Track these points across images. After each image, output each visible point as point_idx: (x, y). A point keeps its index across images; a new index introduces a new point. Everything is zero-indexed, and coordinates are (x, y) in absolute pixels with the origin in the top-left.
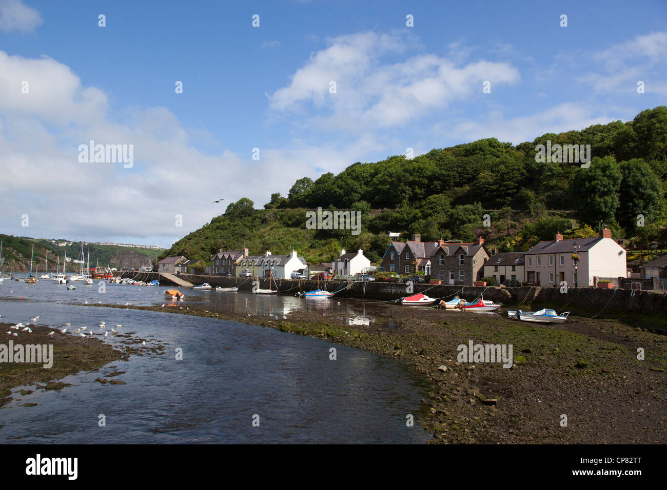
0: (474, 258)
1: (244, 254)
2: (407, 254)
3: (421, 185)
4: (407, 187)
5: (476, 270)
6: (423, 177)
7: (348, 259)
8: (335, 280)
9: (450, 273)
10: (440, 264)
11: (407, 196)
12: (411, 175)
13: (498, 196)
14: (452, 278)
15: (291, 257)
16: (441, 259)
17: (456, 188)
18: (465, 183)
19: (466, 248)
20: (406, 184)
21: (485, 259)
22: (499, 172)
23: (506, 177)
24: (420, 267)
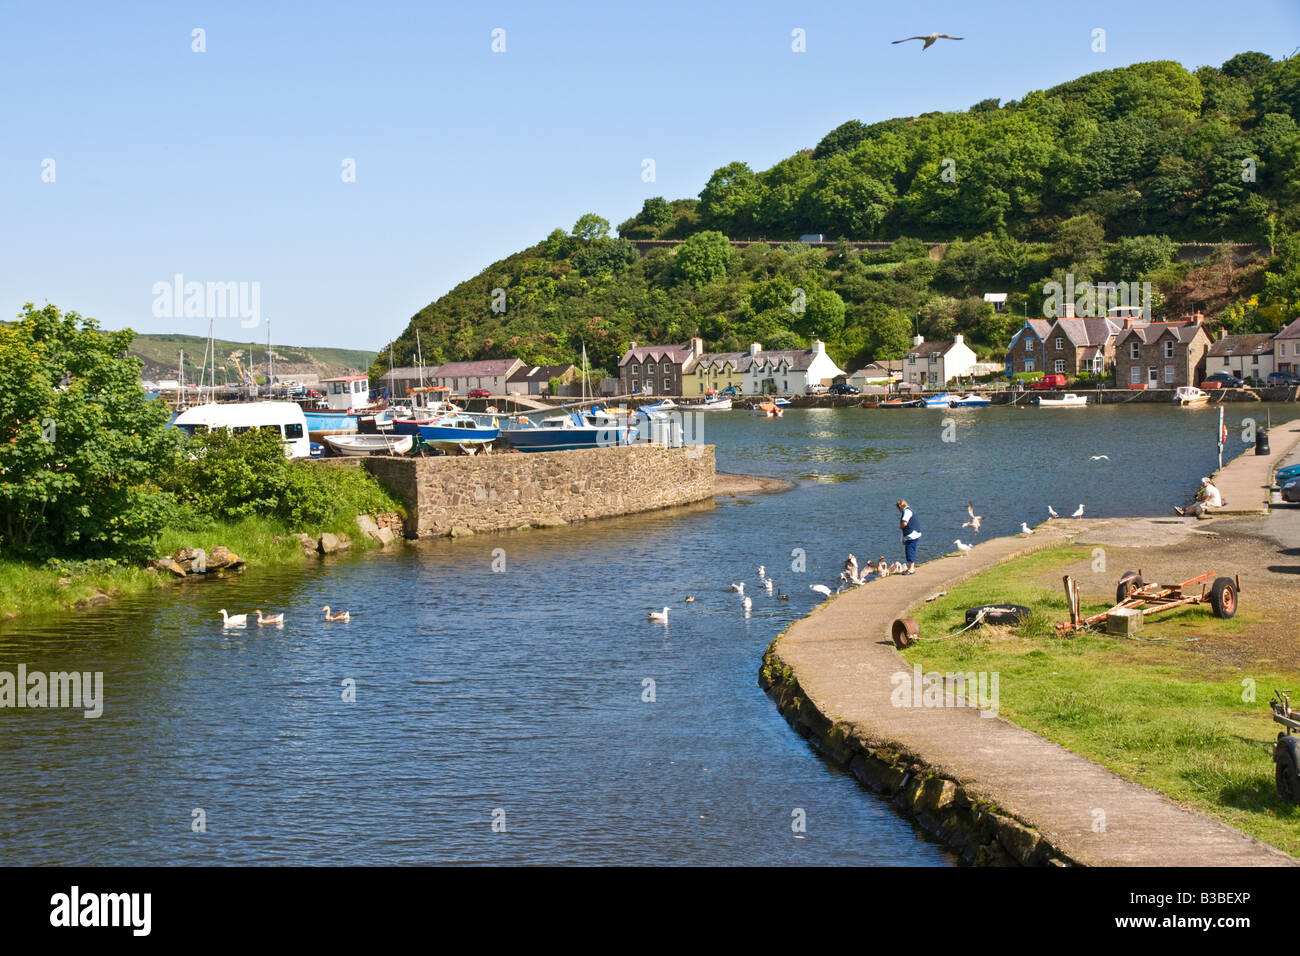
0: (1190, 346)
1: (694, 350)
2: (1058, 342)
3: (1031, 187)
4: (1000, 192)
5: (1193, 363)
6: (1033, 168)
7: (939, 353)
8: (925, 391)
9: (1150, 371)
10: (1132, 357)
11: (1002, 210)
12: (1008, 166)
13: (1201, 211)
14: (1154, 377)
15: (816, 354)
16: (1132, 350)
17: (1107, 193)
18: (1125, 181)
19: (1175, 330)
20: (996, 186)
21: (1206, 347)
22: (1199, 158)
23: (1218, 174)
24: (1084, 362)
